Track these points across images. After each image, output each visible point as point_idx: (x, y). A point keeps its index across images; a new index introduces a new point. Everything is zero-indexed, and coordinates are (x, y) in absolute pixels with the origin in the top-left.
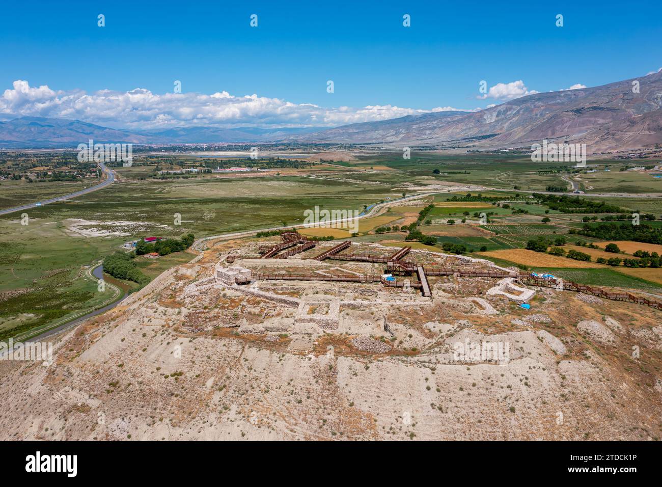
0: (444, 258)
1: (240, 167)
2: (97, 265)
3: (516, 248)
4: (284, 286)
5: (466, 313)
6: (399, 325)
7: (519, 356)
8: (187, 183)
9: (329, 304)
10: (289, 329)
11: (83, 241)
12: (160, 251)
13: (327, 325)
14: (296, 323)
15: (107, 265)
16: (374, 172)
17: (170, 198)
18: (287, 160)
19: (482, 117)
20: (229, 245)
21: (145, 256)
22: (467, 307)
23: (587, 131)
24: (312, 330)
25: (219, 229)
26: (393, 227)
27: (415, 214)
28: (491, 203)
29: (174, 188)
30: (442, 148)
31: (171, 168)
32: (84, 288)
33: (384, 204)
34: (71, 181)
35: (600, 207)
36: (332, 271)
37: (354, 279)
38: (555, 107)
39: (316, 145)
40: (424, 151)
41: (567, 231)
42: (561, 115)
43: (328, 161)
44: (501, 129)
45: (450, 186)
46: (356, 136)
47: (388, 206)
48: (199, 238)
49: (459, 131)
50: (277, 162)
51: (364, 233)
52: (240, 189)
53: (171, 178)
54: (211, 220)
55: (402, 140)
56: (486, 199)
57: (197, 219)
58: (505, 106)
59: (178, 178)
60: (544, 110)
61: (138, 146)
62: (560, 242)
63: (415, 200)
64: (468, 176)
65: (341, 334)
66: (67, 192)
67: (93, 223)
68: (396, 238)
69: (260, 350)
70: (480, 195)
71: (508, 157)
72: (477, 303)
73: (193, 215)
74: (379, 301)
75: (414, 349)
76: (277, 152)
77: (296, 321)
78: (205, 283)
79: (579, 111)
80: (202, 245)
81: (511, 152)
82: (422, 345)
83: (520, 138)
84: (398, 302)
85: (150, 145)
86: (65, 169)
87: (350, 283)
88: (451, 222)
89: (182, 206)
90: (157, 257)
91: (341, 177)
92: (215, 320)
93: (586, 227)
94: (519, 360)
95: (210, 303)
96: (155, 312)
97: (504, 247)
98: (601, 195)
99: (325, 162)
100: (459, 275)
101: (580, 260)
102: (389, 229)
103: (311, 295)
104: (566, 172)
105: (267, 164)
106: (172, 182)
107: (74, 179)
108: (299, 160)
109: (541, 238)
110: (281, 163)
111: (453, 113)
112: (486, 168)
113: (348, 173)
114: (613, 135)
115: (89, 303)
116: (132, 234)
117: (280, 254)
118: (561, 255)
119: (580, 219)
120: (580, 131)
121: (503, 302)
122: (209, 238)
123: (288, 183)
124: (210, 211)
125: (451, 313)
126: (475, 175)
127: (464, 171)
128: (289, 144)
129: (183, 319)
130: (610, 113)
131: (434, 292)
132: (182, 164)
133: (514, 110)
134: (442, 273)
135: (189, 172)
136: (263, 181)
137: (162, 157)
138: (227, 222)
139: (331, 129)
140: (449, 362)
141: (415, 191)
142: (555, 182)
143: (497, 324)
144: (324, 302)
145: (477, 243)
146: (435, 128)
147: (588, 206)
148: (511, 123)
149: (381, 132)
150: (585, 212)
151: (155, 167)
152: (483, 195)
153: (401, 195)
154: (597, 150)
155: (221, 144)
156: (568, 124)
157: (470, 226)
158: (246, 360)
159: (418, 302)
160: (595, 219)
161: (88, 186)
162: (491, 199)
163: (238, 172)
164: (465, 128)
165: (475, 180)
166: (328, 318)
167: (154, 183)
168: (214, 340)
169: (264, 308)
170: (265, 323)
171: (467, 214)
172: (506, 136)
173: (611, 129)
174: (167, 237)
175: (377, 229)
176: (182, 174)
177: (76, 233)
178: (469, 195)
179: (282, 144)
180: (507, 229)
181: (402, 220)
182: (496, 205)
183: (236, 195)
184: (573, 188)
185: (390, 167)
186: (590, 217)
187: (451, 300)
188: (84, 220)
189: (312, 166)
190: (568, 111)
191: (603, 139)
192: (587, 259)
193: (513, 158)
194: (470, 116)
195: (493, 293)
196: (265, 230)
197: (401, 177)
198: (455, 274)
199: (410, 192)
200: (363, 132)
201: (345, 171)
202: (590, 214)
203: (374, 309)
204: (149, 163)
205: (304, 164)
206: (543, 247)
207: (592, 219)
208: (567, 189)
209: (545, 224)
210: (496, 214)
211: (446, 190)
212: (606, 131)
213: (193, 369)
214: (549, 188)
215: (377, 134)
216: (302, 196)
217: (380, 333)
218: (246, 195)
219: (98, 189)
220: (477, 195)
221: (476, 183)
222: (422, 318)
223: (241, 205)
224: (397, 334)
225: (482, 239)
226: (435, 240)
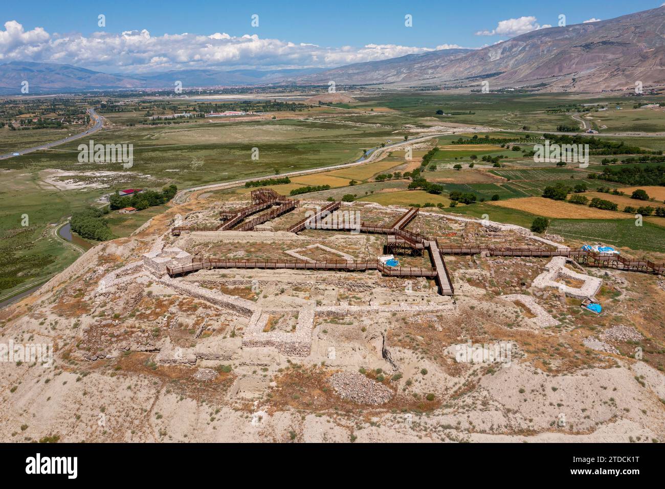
0: (463, 224)
1: (235, 111)
2: (65, 223)
3: (532, 196)
4: (238, 278)
5: (510, 326)
6: (405, 350)
7: (610, 416)
8: (178, 128)
9: (298, 312)
10: (235, 356)
11: (56, 194)
12: (136, 206)
13: (293, 349)
14: (245, 348)
15: (75, 222)
16: (375, 114)
17: (158, 145)
18: (285, 103)
19: (486, 54)
20: (188, 207)
21: (120, 211)
22: (509, 315)
23: (596, 67)
24: (270, 358)
25: (206, 178)
26: (395, 174)
27: (418, 158)
28: (500, 145)
29: (163, 134)
30: (445, 88)
31: (163, 114)
32: (46, 251)
33: (385, 148)
34: (57, 128)
35: (619, 148)
36: (310, 250)
37: (339, 266)
38: (562, 42)
39: (315, 87)
40: (427, 91)
41: (586, 175)
42: (570, 51)
43: (326, 104)
44: (506, 67)
45: (455, 128)
46: (356, 77)
47: (389, 150)
48: (183, 189)
49: (462, 70)
50: (274, 105)
51: (363, 181)
52: (233, 134)
53: (161, 123)
54: (199, 168)
55: (404, 80)
56: (494, 141)
57: (184, 167)
58: (510, 42)
59: (169, 123)
60: (551, 45)
61: (132, 91)
62: (580, 189)
63: (417, 143)
64: (472, 116)
65: (315, 366)
66: (51, 140)
67: (71, 173)
68: (398, 186)
69: (182, 399)
70: (487, 137)
71: (514, 97)
72: (523, 306)
73: (179, 163)
74: (375, 306)
75: (431, 397)
76: (273, 95)
77: (245, 344)
78: (130, 272)
79: (588, 46)
80: (185, 197)
81: (516, 91)
82: (444, 388)
83: (526, 76)
84: (404, 306)
85: (143, 89)
86: (52, 116)
87: (333, 273)
88: (458, 167)
89: (169, 154)
90: (134, 212)
91: (339, 119)
92: (125, 339)
93: (607, 171)
94: (611, 424)
95: (125, 308)
96: (42, 324)
97: (518, 194)
98: (617, 135)
99: (323, 104)
100: (489, 255)
101: (604, 209)
102: (390, 176)
103: (271, 298)
104: (576, 110)
105: (264, 107)
106: (163, 128)
107: (60, 126)
108: (297, 103)
109: (559, 185)
110: (278, 106)
111: (456, 51)
112: (492, 108)
113: (347, 115)
114: (623, 71)
115: (48, 268)
116: (111, 186)
117: (247, 221)
118: (583, 204)
119: (597, 162)
120: (588, 68)
121: (559, 300)
122: (193, 189)
123: (284, 127)
124: (198, 159)
125: (487, 326)
126: (479, 115)
127: (468, 112)
128: (287, 87)
129: (81, 335)
130: (620, 48)
131: (455, 285)
132: (175, 109)
133: (520, 46)
134: (464, 250)
135: (181, 117)
136: (258, 125)
137: (155, 101)
138: (216, 171)
139: (330, 70)
140: (492, 429)
141: (418, 133)
142: (565, 122)
143: (562, 349)
144: (291, 309)
145: (487, 191)
146: (438, 67)
147: (605, 146)
148: (516, 60)
149: (381, 72)
150: (603, 153)
151: (146, 112)
152: (491, 137)
153: (403, 138)
154: (606, 87)
155: (217, 88)
156: (577, 60)
157: (479, 171)
158: (159, 417)
159: (433, 306)
160: (614, 161)
161: (73, 133)
162: (499, 141)
163: (233, 116)
164: (468, 66)
165: (481, 121)
166: (294, 340)
167: (144, 129)
168: (114, 378)
169: (203, 318)
170: (198, 346)
171: (474, 157)
172: (511, 74)
173: (622, 65)
174: (149, 189)
175: (377, 176)
176: (174, 119)
177: (50, 185)
178: (475, 137)
179: (280, 87)
180: (519, 174)
181: (405, 165)
182: (506, 147)
183: (229, 140)
184: (585, 127)
185: (391, 108)
186: (610, 159)
187: (484, 303)
188: (62, 171)
189: (310, 109)
190: (576, 47)
191: (612, 75)
192: (613, 208)
193: (519, 97)
194: (474, 54)
195: (543, 285)
196: (255, 180)
197: (402, 119)
198: (484, 253)
199: (412, 134)
200: (364, 73)
201: (344, 113)
202: (608, 156)
203: (367, 322)
204: (140, 108)
205: (301, 107)
206: (562, 194)
207: (612, 161)
208: (579, 128)
209: (560, 168)
210: (506, 157)
211: (450, 132)
212: (616, 67)
213: (77, 430)
214: (561, 128)
215: (377, 75)
216: (298, 141)
217: (375, 363)
218: (239, 141)
219: (83, 136)
220: (484, 137)
221: (482, 124)
222: (441, 336)
223: (232, 151)
224: (402, 366)
225: (492, 186)
226: (442, 188)
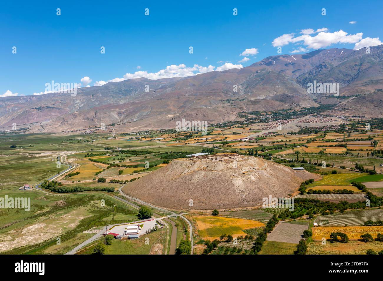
23: (50, 120)
38: (21, 105)
42: (30, 111)
79: (39, 109)
114: (67, 122)
130: (57, 110)
173: (65, 119)
190: (33, 108)
191: (62, 124)
212: (63, 120)
